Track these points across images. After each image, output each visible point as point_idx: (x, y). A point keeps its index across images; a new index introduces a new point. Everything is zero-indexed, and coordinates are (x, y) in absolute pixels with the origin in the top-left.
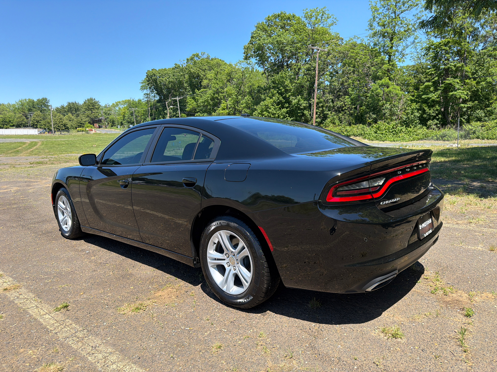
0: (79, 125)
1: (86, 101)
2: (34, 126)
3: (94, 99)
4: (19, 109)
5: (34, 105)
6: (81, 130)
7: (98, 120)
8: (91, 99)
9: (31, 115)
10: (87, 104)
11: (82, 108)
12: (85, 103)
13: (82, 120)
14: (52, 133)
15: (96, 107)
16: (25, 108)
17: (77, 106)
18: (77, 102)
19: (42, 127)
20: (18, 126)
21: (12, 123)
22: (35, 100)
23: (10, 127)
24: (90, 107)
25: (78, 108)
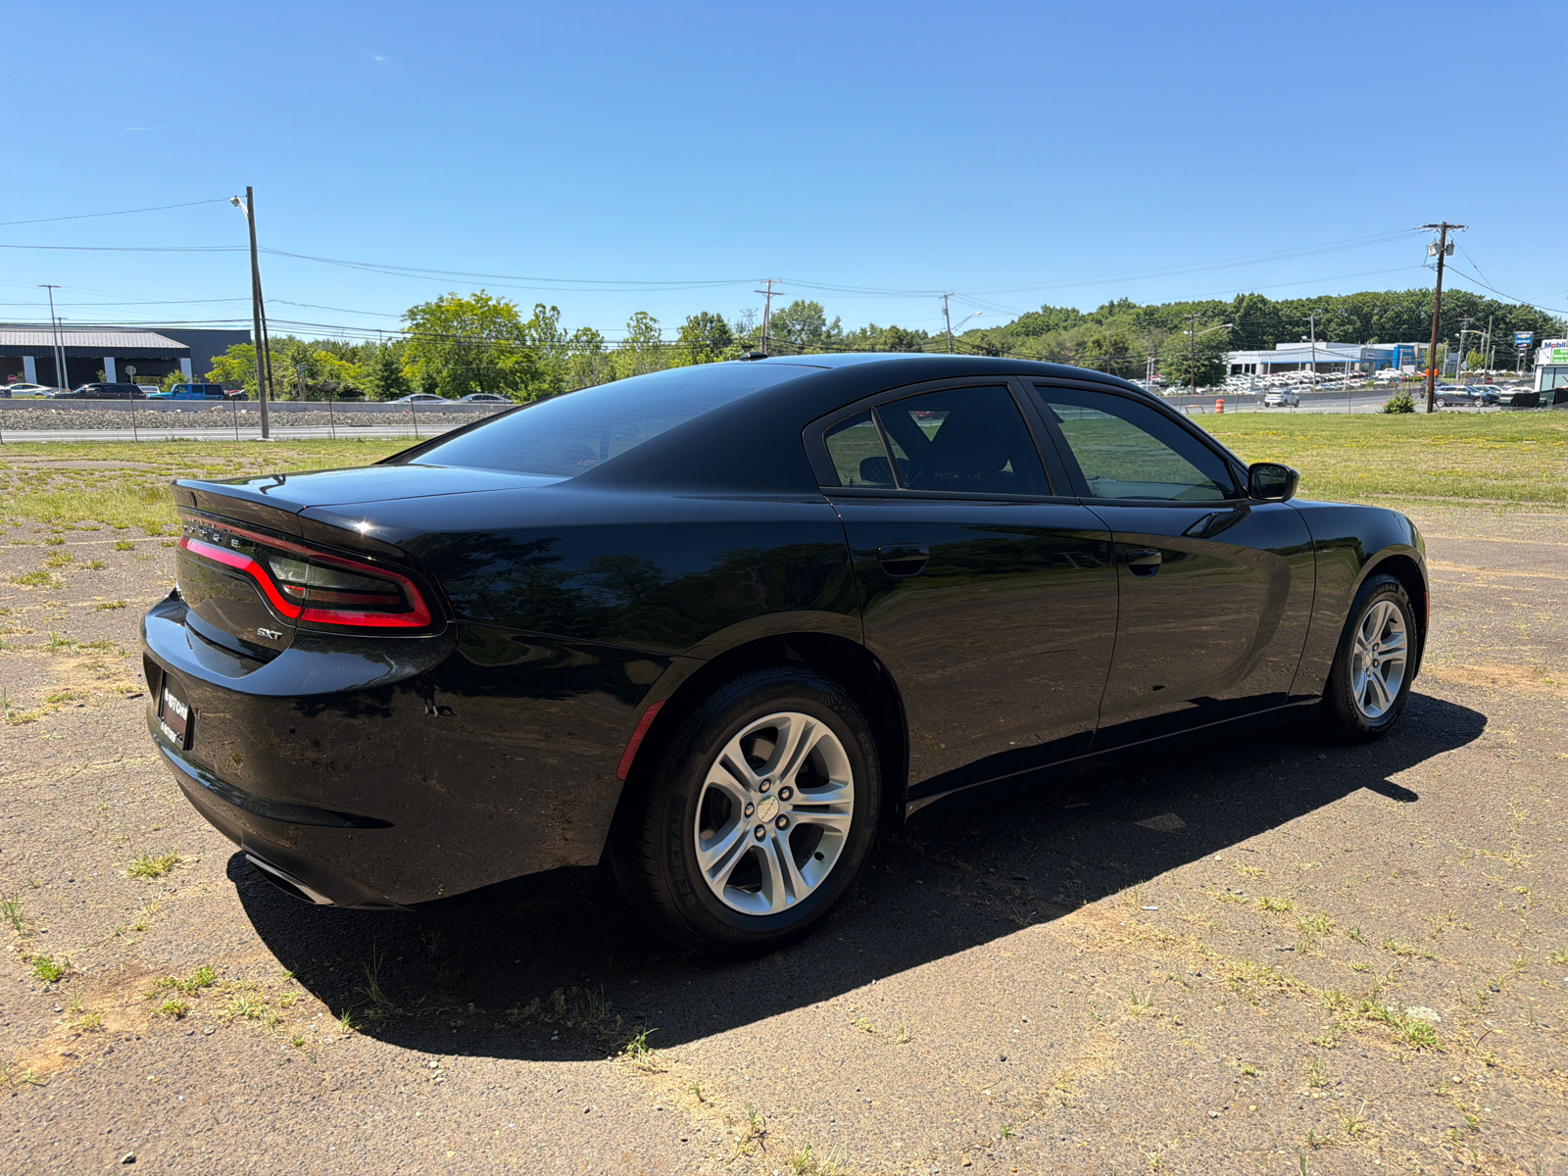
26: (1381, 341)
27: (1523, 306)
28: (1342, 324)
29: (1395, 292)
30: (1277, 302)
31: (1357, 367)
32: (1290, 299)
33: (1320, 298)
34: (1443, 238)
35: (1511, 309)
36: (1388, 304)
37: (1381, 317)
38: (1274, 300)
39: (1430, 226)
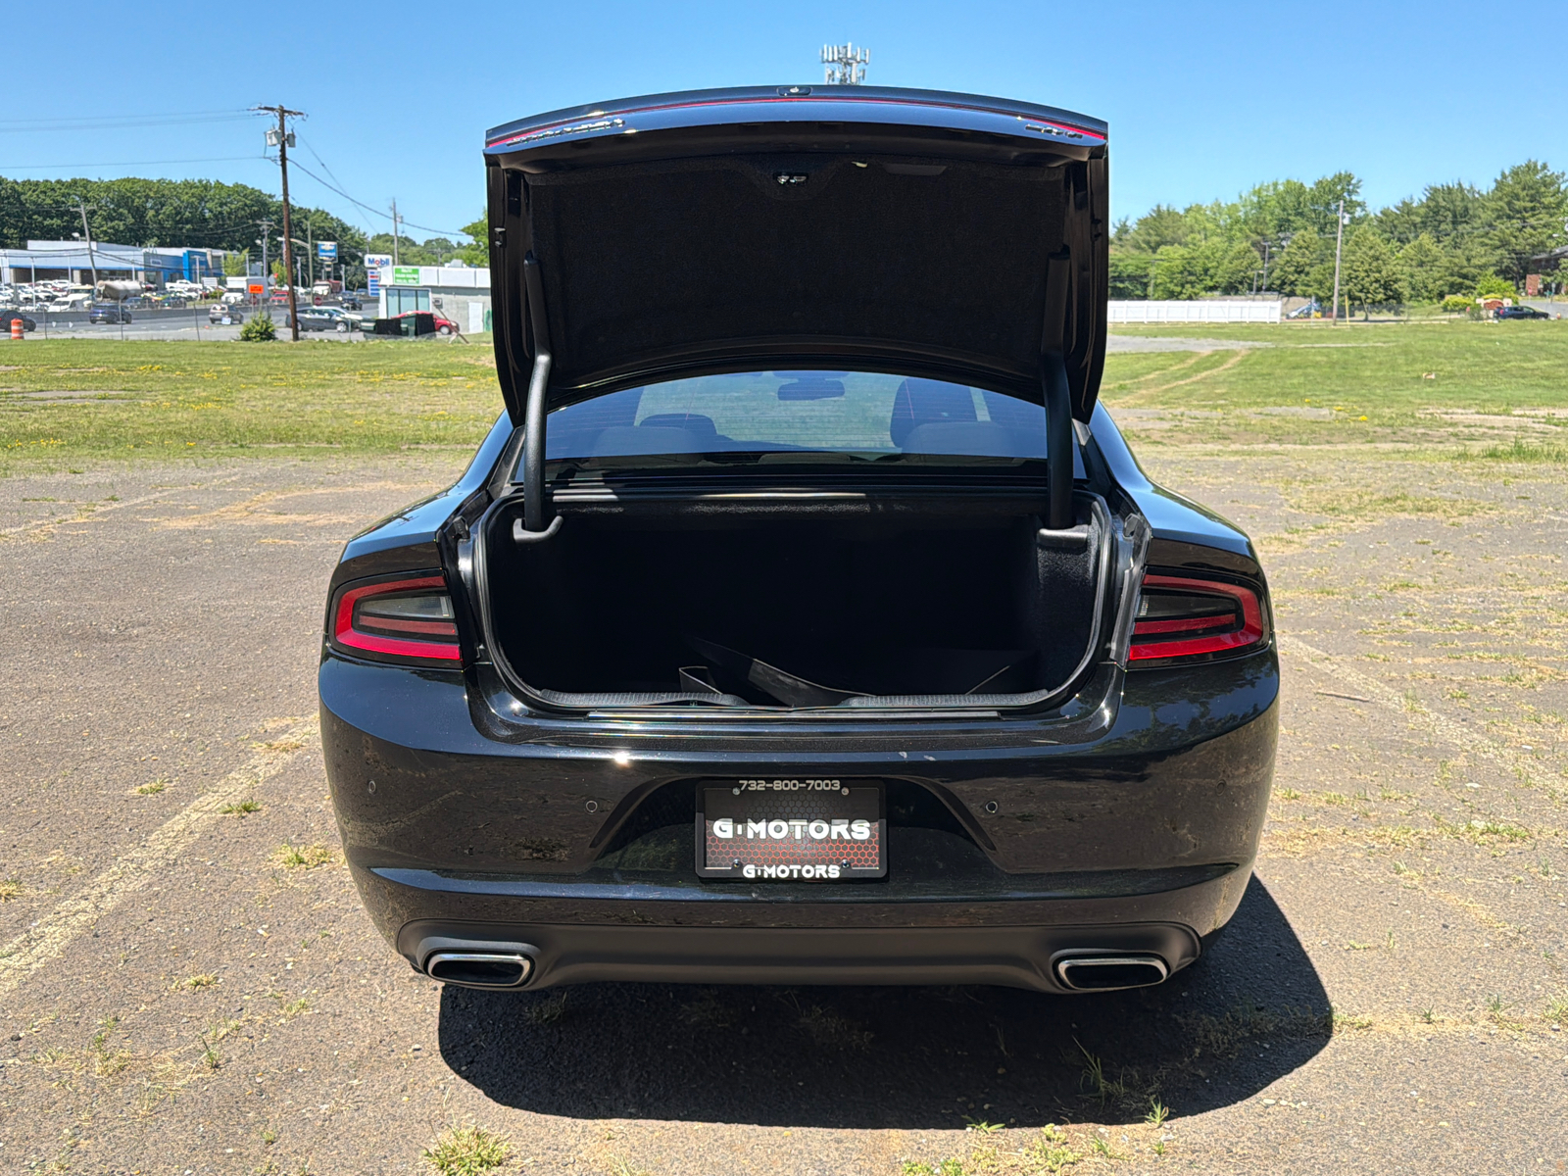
0: (1452, 285)
1: (1504, 176)
2: (1283, 288)
3: (1545, 167)
4: (1246, 222)
5: (1299, 203)
6: (1456, 304)
7: (1547, 260)
8: (1527, 166)
9: (1284, 243)
10: (1507, 190)
11: (1483, 207)
12: (1500, 185)
13: (1468, 260)
14: (1331, 317)
15: (1546, 201)
16: (1269, 218)
17: (1463, 200)
18: (1466, 186)
19: (1310, 290)
20: (1231, 289)
21: (1212, 277)
22: (1309, 185)
23: (1203, 293)
24: (1518, 204)
25: (1466, 209)
26: (162, 245)
27: (318, 211)
28: (109, 218)
29: (170, 182)
30: (16, 182)
31: (141, 275)
32: (33, 179)
33: (75, 182)
34: (282, 126)
35: (306, 214)
36: (163, 196)
37: (157, 211)
38: (11, 179)
39: (266, 108)
